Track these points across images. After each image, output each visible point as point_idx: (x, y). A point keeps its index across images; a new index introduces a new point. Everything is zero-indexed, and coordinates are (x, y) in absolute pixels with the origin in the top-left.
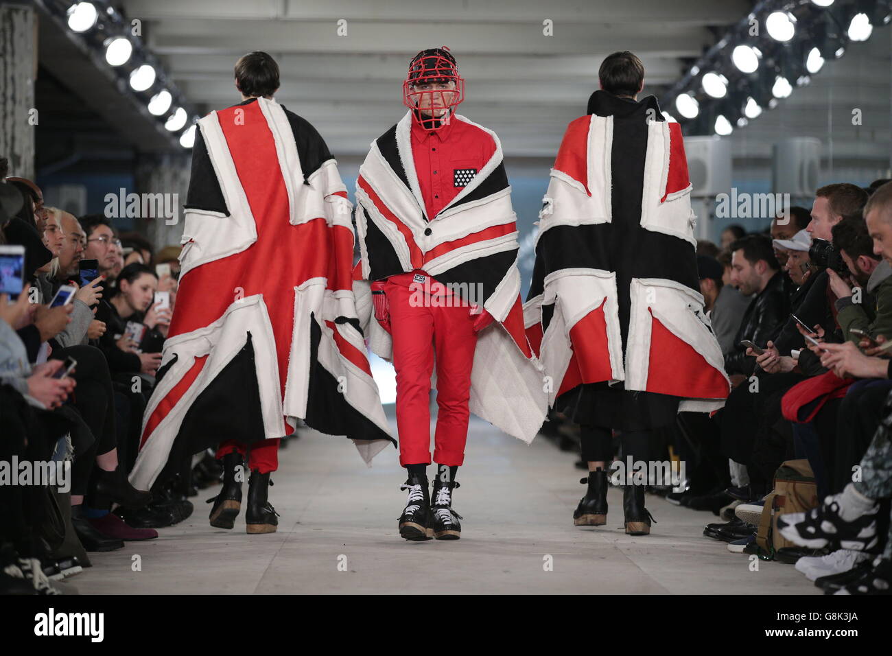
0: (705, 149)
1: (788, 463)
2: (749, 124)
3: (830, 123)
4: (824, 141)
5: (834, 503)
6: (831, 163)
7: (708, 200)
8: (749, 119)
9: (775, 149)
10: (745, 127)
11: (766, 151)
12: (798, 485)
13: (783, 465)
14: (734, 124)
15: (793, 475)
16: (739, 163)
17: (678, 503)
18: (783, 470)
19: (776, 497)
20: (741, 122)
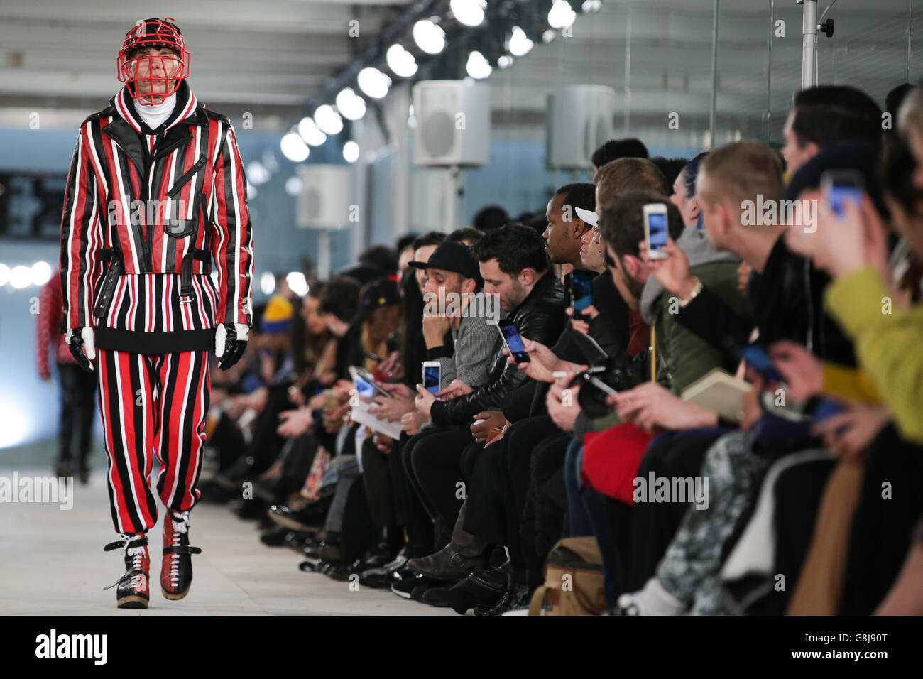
0: (454, 97)
1: (567, 542)
2: (514, 64)
3: (628, 64)
4: (619, 89)
5: (632, 605)
6: (627, 121)
7: (455, 169)
8: (515, 58)
9: (550, 100)
10: (508, 67)
11: (538, 102)
12: (579, 574)
13: (558, 545)
14: (494, 63)
15: (572, 561)
16: (500, 118)
17: (408, 595)
18: (559, 553)
19: (549, 590)
20: (504, 61)
